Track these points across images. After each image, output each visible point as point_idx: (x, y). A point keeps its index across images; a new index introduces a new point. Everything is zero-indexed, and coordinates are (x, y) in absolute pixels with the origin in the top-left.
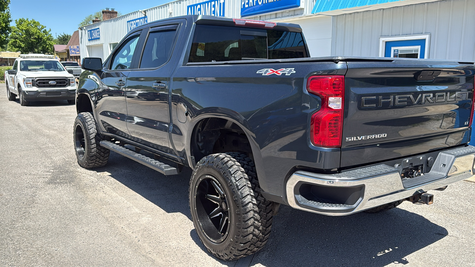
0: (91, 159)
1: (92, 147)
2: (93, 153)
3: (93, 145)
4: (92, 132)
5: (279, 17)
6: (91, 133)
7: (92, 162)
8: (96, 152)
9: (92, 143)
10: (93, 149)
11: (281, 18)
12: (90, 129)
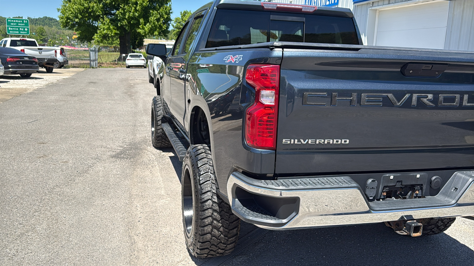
0: (158, 140)
1: (158, 129)
2: (159, 134)
3: (159, 127)
4: (160, 114)
5: (392, 3)
6: (158, 115)
7: (159, 142)
8: (162, 133)
9: (158, 124)
10: (159, 130)
11: (394, 3)
12: (158, 111)
